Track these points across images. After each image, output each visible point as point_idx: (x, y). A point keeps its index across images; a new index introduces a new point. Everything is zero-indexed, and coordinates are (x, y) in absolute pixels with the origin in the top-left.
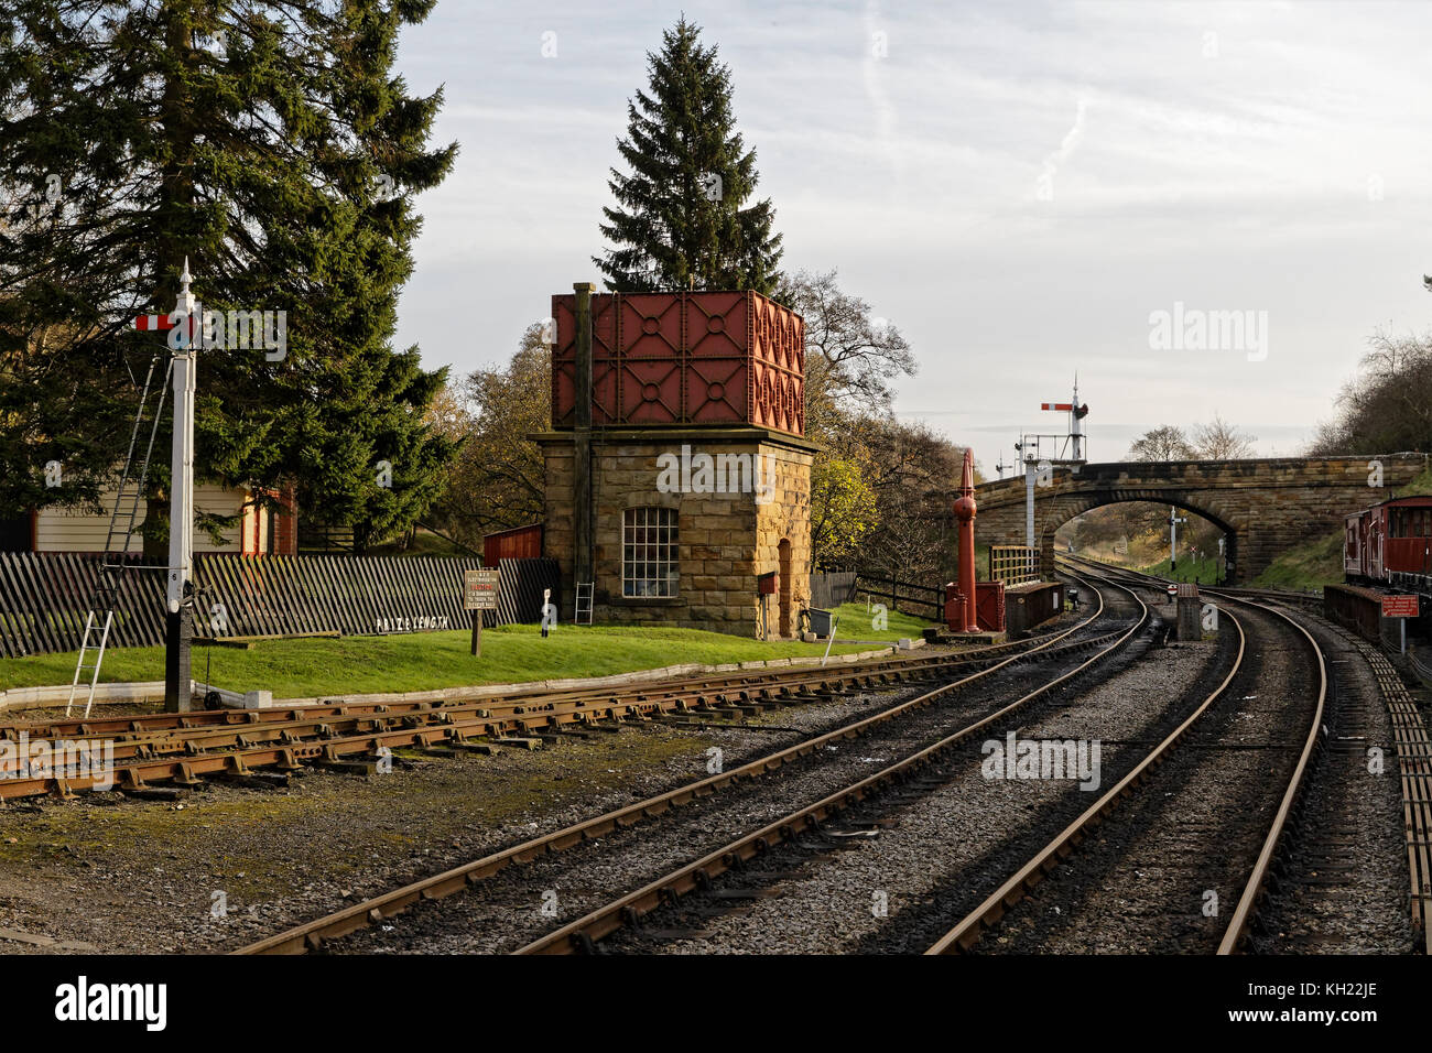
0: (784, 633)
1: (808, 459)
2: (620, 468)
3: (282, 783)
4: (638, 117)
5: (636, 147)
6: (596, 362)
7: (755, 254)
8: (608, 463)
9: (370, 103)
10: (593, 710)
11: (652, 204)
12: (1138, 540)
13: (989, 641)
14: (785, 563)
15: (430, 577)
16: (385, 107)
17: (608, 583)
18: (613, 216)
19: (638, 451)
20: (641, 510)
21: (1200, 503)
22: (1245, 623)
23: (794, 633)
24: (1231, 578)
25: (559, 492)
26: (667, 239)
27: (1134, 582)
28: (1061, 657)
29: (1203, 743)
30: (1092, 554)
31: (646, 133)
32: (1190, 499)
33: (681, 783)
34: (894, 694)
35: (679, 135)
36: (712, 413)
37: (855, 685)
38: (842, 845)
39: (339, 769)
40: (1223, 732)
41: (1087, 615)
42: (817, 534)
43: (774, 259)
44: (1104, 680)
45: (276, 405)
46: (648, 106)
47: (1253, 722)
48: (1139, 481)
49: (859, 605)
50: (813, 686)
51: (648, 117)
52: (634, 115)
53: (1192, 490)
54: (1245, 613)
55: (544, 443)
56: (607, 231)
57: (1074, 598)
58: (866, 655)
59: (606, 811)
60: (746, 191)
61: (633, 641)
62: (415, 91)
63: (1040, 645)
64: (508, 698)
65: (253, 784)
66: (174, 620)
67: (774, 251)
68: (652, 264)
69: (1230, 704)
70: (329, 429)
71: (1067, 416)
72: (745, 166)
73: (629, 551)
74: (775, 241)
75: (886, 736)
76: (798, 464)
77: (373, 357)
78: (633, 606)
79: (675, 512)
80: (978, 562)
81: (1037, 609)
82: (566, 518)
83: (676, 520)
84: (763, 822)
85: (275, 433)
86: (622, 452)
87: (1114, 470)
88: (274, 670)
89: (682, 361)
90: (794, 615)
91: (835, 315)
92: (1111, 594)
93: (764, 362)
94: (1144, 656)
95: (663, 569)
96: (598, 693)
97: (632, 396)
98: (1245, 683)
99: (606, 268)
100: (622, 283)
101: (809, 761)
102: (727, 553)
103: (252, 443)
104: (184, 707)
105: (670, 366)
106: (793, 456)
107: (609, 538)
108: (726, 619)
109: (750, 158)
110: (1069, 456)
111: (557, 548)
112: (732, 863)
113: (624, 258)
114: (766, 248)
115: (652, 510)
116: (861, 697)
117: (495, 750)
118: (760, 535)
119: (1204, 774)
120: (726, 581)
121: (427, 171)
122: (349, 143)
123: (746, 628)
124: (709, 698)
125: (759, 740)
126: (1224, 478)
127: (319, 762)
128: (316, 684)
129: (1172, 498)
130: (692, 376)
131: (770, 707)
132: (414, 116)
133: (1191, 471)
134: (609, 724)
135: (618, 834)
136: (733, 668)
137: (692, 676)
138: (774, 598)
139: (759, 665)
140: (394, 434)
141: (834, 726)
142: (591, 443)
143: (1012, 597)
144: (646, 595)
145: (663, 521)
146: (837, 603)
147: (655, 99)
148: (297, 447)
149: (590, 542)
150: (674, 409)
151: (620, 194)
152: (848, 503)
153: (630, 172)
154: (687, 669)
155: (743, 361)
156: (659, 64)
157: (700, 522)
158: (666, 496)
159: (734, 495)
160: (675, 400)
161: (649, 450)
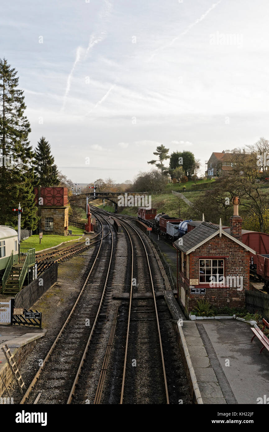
1: (68, 208)
2: (45, 212)
4: (36, 151)
8: (43, 211)
14: (66, 224)
17: (43, 228)
19: (47, 210)
20: (48, 218)
21: (112, 200)
23: (67, 234)
26: (41, 170)
34: (93, 248)
35: (42, 155)
36: (58, 204)
37: (88, 247)
38: (114, 272)
40: (136, 254)
43: (57, 173)
46: (37, 149)
47: (139, 253)
48: (101, 196)
50: (85, 247)
51: (37, 151)
53: (110, 197)
60: (53, 163)
67: (57, 172)
73: (46, 224)
74: (57, 171)
78: (47, 231)
79: (53, 218)
86: (45, 210)
89: (54, 197)
93: (65, 197)
94: (117, 237)
95: (51, 226)
97: (46, 202)
98: (134, 244)
101: (98, 261)
102: (60, 224)
105: (52, 198)
107: (43, 222)
108: (60, 233)
109: (53, 158)
112: (109, 275)
115: (49, 218)
117: (65, 261)
118: (65, 221)
120: (60, 228)
123: (63, 235)
124: (77, 251)
126: (116, 196)
129: (107, 199)
130: (55, 199)
131: (83, 251)
133: (110, 194)
134: (71, 256)
136: (66, 242)
138: (67, 230)
139: (69, 241)
141: (95, 255)
142: (41, 208)
144: (48, 230)
145: (51, 219)
147: (38, 148)
149: (40, 222)
150: (53, 204)
154: (62, 243)
155: (62, 197)
156: (39, 144)
157: (56, 220)
158: (52, 216)
159: (61, 216)
160: (53, 202)
161: (49, 210)
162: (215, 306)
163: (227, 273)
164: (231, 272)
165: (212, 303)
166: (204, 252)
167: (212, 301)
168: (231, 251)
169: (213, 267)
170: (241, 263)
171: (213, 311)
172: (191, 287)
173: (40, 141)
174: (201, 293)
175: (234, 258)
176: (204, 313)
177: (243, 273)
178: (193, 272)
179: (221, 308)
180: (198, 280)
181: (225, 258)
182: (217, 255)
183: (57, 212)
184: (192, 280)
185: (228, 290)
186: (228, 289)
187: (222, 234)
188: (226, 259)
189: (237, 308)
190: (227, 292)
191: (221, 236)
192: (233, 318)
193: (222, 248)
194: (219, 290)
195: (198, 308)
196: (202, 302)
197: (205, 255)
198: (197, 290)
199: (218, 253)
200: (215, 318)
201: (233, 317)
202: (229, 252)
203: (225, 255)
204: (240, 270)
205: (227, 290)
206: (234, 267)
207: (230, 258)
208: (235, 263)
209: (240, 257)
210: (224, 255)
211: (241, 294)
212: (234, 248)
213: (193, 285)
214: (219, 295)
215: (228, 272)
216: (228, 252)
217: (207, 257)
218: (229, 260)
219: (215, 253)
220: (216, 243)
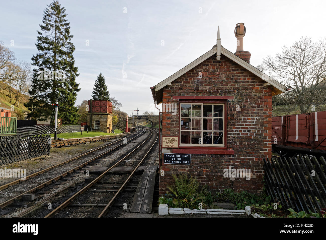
0: (110, 132)
1: (112, 116)
2: (94, 117)
3: (69, 146)
5: (96, 85)
6: (92, 107)
7: (107, 96)
8: (93, 116)
9: (73, 84)
10: (94, 140)
11: (97, 91)
12: (144, 123)
13: (129, 133)
14: (110, 126)
15: (77, 127)
16: (75, 84)
17: (93, 128)
18: (93, 92)
19: (96, 115)
20: (96, 121)
22: (152, 131)
23: (111, 132)
24: (152, 127)
25: (88, 119)
26: (99, 94)
27: (143, 127)
28: (135, 135)
29: (146, 143)
30: (139, 124)
31: (97, 84)
32: (148, 119)
33: (103, 146)
34: (120, 138)
35: (100, 84)
36: (104, 112)
37: (117, 138)
38: (117, 151)
39: (73, 145)
40: (148, 142)
41: (138, 130)
42: (113, 123)
44: (139, 137)
45: (64, 112)
46: (97, 81)
47: (151, 141)
49: (117, 129)
50: (113, 138)
51: (97, 82)
52: (96, 82)
54: (153, 130)
55: (87, 114)
56: (93, 93)
57: (137, 129)
58: (117, 135)
59: (97, 148)
60: (106, 90)
61: (96, 133)
62: (77, 83)
63: (134, 134)
64: (86, 139)
65: (67, 146)
66: (55, 132)
68: (97, 96)
69: (149, 139)
70: (69, 114)
71: (137, 111)
72: (106, 87)
73: (95, 125)
74: (109, 95)
75: (120, 142)
76: (111, 117)
77: (73, 107)
78: (95, 130)
79: (100, 121)
80: (128, 125)
81: (133, 130)
82: (89, 121)
83: (100, 122)
84: (110, 149)
85: (64, 115)
86: (95, 115)
87: (141, 116)
88: (64, 136)
89: (101, 107)
90: (111, 131)
91: (115, 101)
92: (141, 128)
93: (109, 107)
94: (143, 135)
95: (98, 126)
96: (94, 138)
97: (96, 110)
98: (151, 137)
99: (93, 96)
100: (94, 98)
101: (113, 144)
102: (105, 125)
103: (62, 115)
104: (56, 140)
105: (99, 107)
106: (111, 116)
107: (93, 123)
108: (104, 131)
109: (107, 87)
110: (137, 115)
111: (88, 124)
112: (109, 152)
113: (94, 96)
114: (108, 95)
115: (97, 121)
116: (117, 139)
117: (86, 143)
118: (108, 123)
119: (146, 145)
120: (104, 128)
121: (78, 90)
122: (71, 88)
123: (106, 132)
124: (104, 139)
125: (109, 143)
126: (152, 117)
127: (72, 144)
128: (68, 138)
129: (147, 119)
131: (109, 140)
132: (77, 85)
134: (96, 141)
135: (99, 150)
136: (105, 136)
137: (102, 137)
138: (109, 129)
139: (108, 135)
140: (75, 115)
141: (115, 141)
142: (92, 114)
143: (131, 129)
144: (97, 129)
145: (99, 122)
146: (114, 129)
147: (98, 80)
148: (66, 116)
149: (91, 124)
151: (94, 89)
152: (116, 120)
153: (95, 87)
154: (101, 136)
155: (106, 107)
156: (98, 77)
157: (102, 122)
158: (99, 119)
159: (105, 119)
160: (100, 110)
161: (97, 115)
162: (208, 187)
163: (231, 128)
164: (238, 125)
165: (202, 181)
166: (187, 88)
167: (202, 178)
168: (238, 88)
169: (205, 118)
170: (256, 110)
171: (204, 198)
172: (164, 151)
173: (98, 76)
174: (182, 163)
175: (242, 101)
176: (185, 200)
177: (259, 128)
178: (168, 124)
179: (219, 191)
180: (177, 139)
181: (225, 101)
182: (211, 94)
183: (103, 117)
184: (167, 139)
185: (232, 159)
186: (232, 157)
187: (221, 54)
188: (229, 101)
189: (248, 191)
190: (230, 162)
191: (219, 58)
192: (245, 213)
193: (221, 82)
194: (216, 159)
195: (175, 189)
196: (184, 178)
197: (191, 94)
198: (175, 157)
199: (214, 92)
200: (208, 213)
201: (244, 211)
202: (234, 89)
203: (227, 95)
204: (253, 122)
205: (230, 159)
206: (243, 116)
207: (236, 100)
208: (245, 110)
209: (254, 98)
210: (225, 94)
211: (256, 166)
212: (243, 82)
213: (168, 149)
214: (215, 167)
215: (231, 125)
216: (232, 90)
217: (194, 98)
218: (233, 104)
219: (209, 92)
220: (211, 73)
